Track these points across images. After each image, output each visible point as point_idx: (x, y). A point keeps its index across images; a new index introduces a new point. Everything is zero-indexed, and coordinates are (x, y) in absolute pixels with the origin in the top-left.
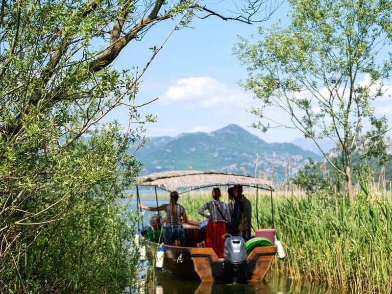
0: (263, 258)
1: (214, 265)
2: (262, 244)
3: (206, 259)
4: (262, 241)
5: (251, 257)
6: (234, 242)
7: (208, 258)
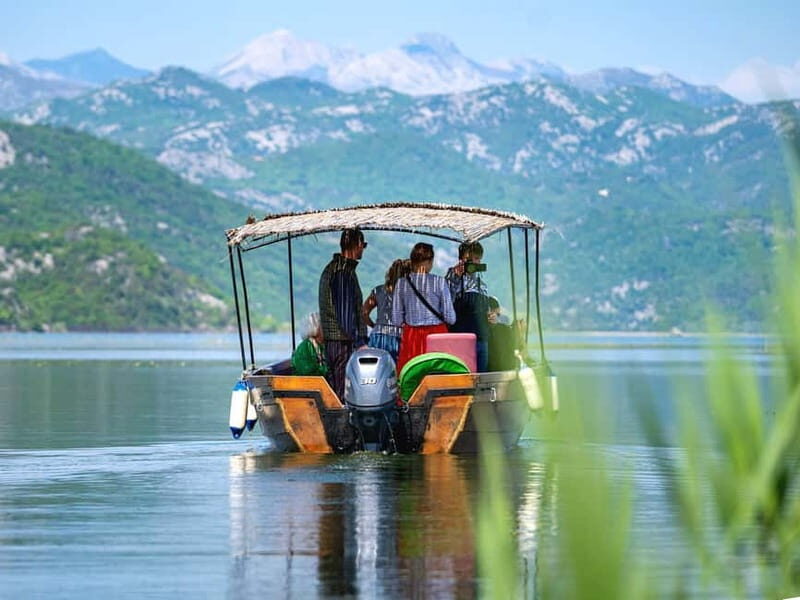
0: (446, 402)
1: (328, 417)
2: (440, 367)
3: (311, 403)
4: (441, 360)
5: (417, 400)
6: (363, 361)
7: (313, 400)
